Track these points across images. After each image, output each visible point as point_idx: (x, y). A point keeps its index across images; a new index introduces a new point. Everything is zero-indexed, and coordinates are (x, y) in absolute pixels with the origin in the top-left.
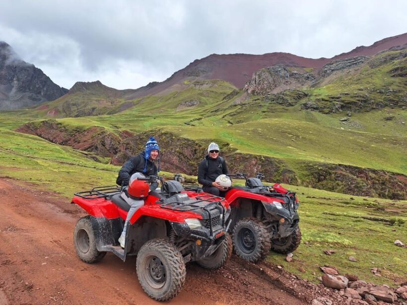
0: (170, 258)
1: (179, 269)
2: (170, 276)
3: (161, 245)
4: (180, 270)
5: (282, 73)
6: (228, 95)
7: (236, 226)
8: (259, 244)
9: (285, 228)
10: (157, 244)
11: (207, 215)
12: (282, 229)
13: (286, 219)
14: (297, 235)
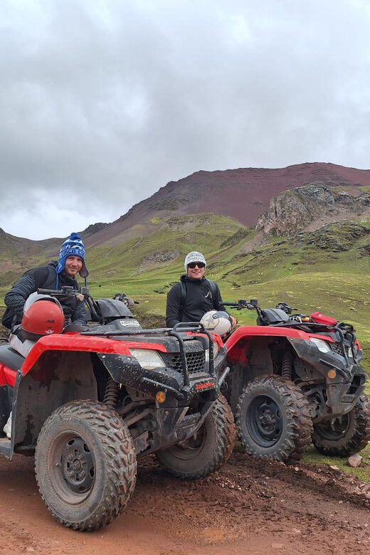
0: (102, 430)
1: (120, 452)
2: (103, 468)
3: (84, 407)
4: (123, 455)
5: (322, 196)
6: (230, 239)
7: (243, 396)
8: (289, 421)
9: (339, 391)
10: (75, 408)
11: (175, 345)
12: (333, 393)
13: (338, 372)
14: (365, 414)
